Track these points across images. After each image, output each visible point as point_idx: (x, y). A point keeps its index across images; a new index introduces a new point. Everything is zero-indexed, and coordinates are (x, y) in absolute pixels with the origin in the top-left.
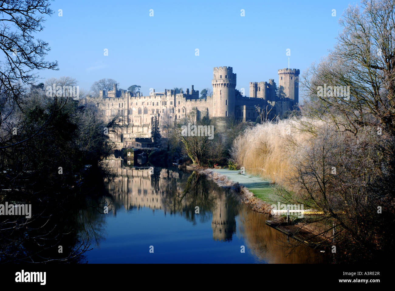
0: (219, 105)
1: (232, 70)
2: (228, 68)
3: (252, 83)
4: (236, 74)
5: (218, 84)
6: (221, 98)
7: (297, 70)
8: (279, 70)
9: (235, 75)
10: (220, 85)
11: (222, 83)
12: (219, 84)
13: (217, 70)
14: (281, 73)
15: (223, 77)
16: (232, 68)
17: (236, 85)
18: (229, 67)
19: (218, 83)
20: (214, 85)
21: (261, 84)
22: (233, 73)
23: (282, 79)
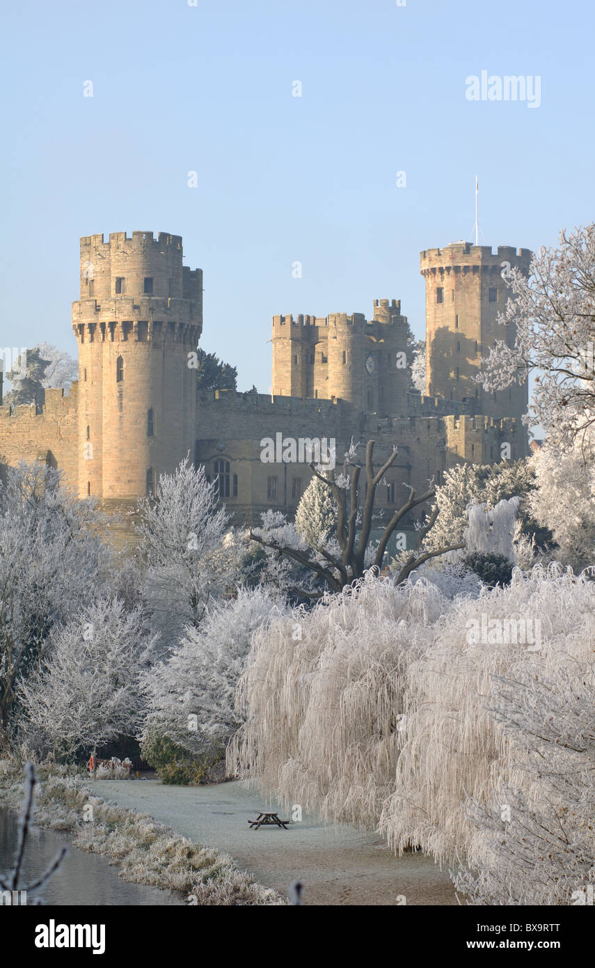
0: (110, 436)
1: (180, 252)
2: (156, 237)
3: (283, 319)
4: (199, 273)
5: (103, 325)
6: (121, 397)
7: (518, 253)
8: (424, 254)
9: (193, 280)
10: (118, 329)
11: (126, 318)
12: (113, 325)
13: (101, 248)
14: (437, 266)
15: (133, 287)
16: (178, 240)
17: (199, 330)
18: (163, 236)
19: (106, 317)
20: (87, 331)
21: (331, 324)
22: (188, 268)
23: (440, 299)
